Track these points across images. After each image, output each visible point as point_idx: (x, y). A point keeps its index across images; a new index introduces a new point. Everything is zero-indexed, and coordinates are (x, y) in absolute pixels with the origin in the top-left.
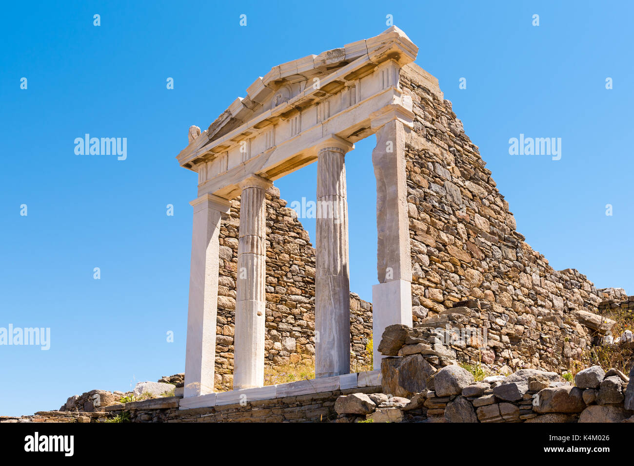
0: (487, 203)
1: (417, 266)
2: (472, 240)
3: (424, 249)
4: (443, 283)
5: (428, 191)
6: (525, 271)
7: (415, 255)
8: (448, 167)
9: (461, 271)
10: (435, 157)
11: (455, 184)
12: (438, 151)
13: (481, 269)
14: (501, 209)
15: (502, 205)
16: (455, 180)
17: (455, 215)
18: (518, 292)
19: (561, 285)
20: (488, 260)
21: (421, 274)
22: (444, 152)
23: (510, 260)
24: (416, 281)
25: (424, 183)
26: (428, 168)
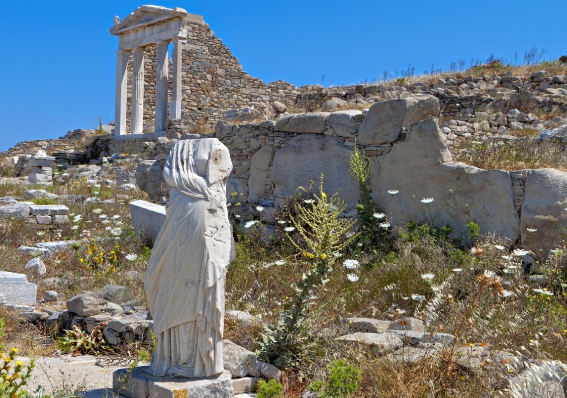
0: (224, 62)
1: (185, 95)
2: (214, 80)
3: (189, 88)
4: (197, 99)
5: (192, 65)
6: (245, 88)
7: (184, 91)
8: (204, 53)
9: (207, 93)
10: (197, 51)
11: (207, 59)
12: (199, 48)
13: (218, 91)
14: (233, 63)
15: (234, 61)
16: (207, 57)
17: (205, 71)
18: (239, 97)
19: (269, 90)
20: (222, 86)
21: (186, 97)
22: (202, 47)
23: (236, 84)
24: (184, 100)
25: (191, 63)
26: (193, 56)
